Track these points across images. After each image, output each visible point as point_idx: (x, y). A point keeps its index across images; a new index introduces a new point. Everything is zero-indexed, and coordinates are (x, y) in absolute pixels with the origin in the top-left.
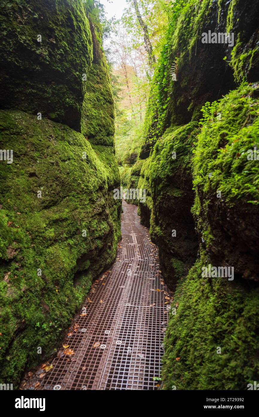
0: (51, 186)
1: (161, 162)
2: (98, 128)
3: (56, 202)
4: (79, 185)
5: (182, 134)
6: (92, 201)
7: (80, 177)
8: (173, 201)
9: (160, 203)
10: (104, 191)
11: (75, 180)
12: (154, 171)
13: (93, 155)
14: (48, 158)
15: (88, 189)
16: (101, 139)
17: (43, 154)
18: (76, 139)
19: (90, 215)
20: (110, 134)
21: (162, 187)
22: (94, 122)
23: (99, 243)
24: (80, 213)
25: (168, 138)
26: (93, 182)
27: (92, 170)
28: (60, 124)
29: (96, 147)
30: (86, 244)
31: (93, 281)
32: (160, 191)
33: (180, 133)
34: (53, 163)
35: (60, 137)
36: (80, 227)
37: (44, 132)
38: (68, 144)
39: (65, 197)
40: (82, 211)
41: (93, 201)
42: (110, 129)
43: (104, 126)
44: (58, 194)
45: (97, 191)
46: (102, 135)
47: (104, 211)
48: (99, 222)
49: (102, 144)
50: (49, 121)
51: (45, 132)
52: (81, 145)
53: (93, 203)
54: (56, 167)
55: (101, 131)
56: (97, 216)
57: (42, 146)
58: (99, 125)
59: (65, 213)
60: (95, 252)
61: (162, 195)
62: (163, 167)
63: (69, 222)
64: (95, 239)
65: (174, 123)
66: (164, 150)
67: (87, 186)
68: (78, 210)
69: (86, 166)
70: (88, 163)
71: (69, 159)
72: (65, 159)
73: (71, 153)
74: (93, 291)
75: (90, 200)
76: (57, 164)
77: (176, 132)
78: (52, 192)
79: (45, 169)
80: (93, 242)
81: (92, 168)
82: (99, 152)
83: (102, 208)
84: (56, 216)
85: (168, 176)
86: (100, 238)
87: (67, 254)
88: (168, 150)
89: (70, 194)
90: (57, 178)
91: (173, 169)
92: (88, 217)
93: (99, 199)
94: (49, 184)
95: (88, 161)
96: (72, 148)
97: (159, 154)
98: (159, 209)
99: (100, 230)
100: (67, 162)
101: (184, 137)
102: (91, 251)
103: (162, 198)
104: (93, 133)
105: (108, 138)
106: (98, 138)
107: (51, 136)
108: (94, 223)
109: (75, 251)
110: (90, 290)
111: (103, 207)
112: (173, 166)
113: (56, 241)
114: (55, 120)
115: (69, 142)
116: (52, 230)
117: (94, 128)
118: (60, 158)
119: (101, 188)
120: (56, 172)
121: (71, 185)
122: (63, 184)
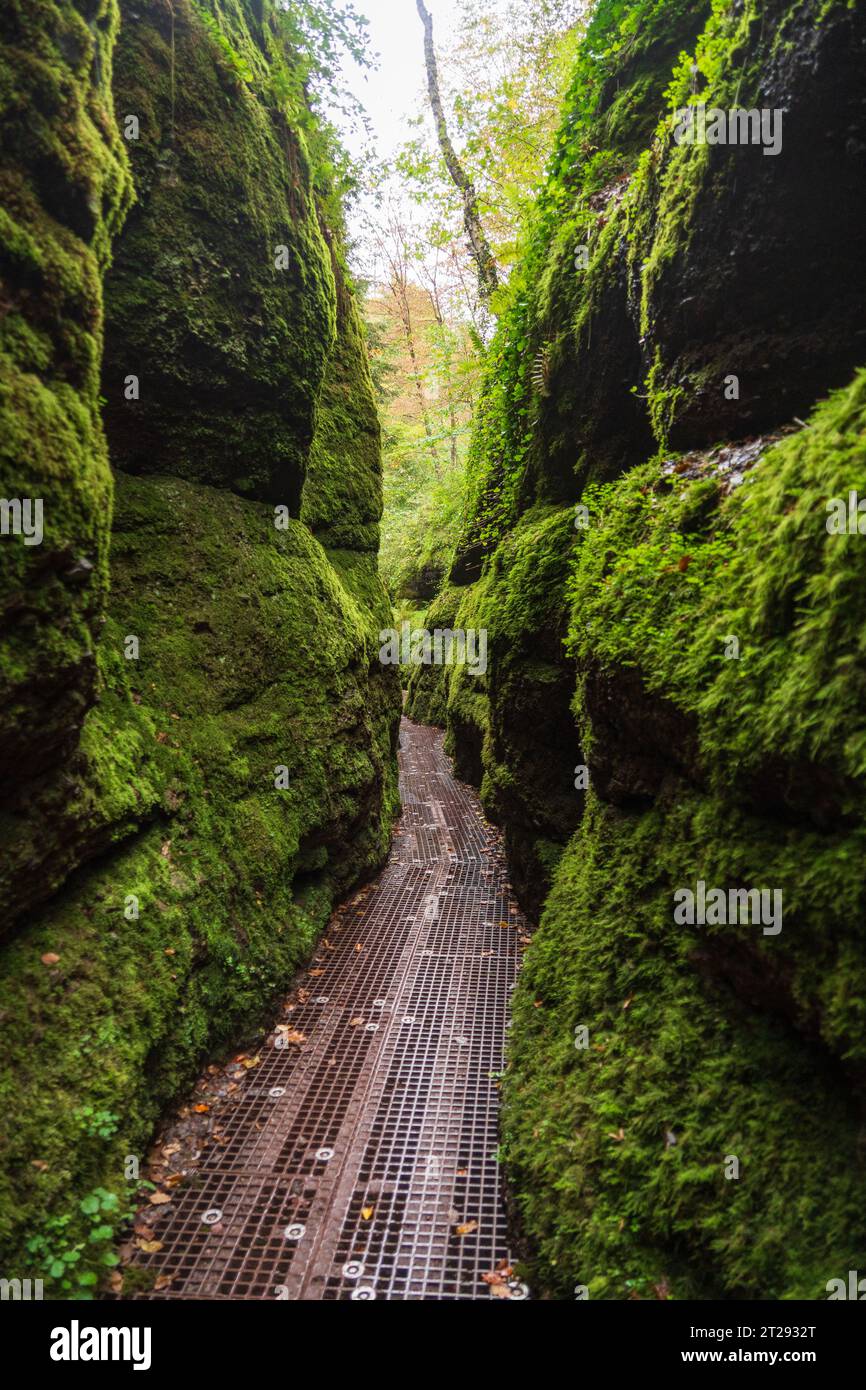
0: (242, 654)
1: (509, 597)
2: (338, 502)
3: (253, 694)
4: (303, 653)
5: (559, 531)
6: (334, 697)
7: (307, 634)
8: (537, 694)
9: (506, 702)
10: (360, 672)
11: (293, 643)
12: (492, 622)
13: (332, 578)
14: (235, 587)
15: (324, 665)
16: (347, 533)
17: (225, 578)
18: (295, 539)
19: (329, 732)
20: (371, 517)
21: (512, 660)
22: (329, 488)
23: (349, 803)
24: (305, 723)
25: (527, 537)
26: (336, 648)
27: (332, 618)
28: (258, 504)
29: (334, 554)
30: (321, 804)
31: (336, 902)
32: (506, 671)
33: (554, 529)
34: (245, 601)
35: (258, 537)
36: (304, 760)
37: (225, 525)
38: (275, 552)
39: (270, 684)
40: (309, 719)
41: (336, 696)
42: (372, 504)
43: (356, 498)
44: (255, 675)
45: (344, 671)
46: (350, 523)
47: (360, 724)
48: (350, 753)
49: (348, 547)
50: (235, 498)
51: (228, 524)
52: (305, 555)
53: (336, 703)
54: (252, 609)
55: (348, 511)
56: (344, 735)
57: (223, 560)
58: (341, 495)
59: (271, 723)
60: (340, 828)
61: (513, 681)
62: (514, 610)
63: (280, 745)
64: (341, 793)
65: (544, 496)
66: (517, 567)
67: (321, 658)
68: (302, 717)
69: (318, 607)
70: (321, 600)
71: (280, 590)
72: (272, 589)
73: (285, 576)
74: (336, 927)
75: (329, 693)
76: (256, 605)
77: (546, 524)
78: (245, 669)
79: (230, 613)
80: (335, 801)
81: (331, 612)
82: (343, 567)
83: (358, 716)
84: (253, 729)
85: (526, 631)
86: (351, 792)
87: (277, 820)
88: (526, 570)
89: (281, 676)
90: (255, 637)
91: (536, 615)
92: (323, 736)
93: (349, 693)
94: (237, 651)
95: (324, 595)
96: (285, 561)
97: (504, 578)
98: (504, 719)
99: (354, 773)
100: (274, 598)
101: (563, 538)
102: (331, 822)
103: (511, 689)
104: (325, 516)
105: (365, 529)
106: (338, 529)
107: (240, 534)
108: (338, 753)
109: (295, 817)
110: (328, 922)
111: (360, 713)
112: (538, 607)
113: (252, 787)
114: (248, 495)
115: (278, 547)
116: (244, 761)
117: (329, 503)
118: (261, 588)
119: (354, 665)
120: (254, 622)
121: (284, 654)
122: (266, 650)
